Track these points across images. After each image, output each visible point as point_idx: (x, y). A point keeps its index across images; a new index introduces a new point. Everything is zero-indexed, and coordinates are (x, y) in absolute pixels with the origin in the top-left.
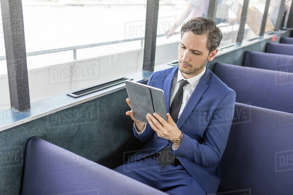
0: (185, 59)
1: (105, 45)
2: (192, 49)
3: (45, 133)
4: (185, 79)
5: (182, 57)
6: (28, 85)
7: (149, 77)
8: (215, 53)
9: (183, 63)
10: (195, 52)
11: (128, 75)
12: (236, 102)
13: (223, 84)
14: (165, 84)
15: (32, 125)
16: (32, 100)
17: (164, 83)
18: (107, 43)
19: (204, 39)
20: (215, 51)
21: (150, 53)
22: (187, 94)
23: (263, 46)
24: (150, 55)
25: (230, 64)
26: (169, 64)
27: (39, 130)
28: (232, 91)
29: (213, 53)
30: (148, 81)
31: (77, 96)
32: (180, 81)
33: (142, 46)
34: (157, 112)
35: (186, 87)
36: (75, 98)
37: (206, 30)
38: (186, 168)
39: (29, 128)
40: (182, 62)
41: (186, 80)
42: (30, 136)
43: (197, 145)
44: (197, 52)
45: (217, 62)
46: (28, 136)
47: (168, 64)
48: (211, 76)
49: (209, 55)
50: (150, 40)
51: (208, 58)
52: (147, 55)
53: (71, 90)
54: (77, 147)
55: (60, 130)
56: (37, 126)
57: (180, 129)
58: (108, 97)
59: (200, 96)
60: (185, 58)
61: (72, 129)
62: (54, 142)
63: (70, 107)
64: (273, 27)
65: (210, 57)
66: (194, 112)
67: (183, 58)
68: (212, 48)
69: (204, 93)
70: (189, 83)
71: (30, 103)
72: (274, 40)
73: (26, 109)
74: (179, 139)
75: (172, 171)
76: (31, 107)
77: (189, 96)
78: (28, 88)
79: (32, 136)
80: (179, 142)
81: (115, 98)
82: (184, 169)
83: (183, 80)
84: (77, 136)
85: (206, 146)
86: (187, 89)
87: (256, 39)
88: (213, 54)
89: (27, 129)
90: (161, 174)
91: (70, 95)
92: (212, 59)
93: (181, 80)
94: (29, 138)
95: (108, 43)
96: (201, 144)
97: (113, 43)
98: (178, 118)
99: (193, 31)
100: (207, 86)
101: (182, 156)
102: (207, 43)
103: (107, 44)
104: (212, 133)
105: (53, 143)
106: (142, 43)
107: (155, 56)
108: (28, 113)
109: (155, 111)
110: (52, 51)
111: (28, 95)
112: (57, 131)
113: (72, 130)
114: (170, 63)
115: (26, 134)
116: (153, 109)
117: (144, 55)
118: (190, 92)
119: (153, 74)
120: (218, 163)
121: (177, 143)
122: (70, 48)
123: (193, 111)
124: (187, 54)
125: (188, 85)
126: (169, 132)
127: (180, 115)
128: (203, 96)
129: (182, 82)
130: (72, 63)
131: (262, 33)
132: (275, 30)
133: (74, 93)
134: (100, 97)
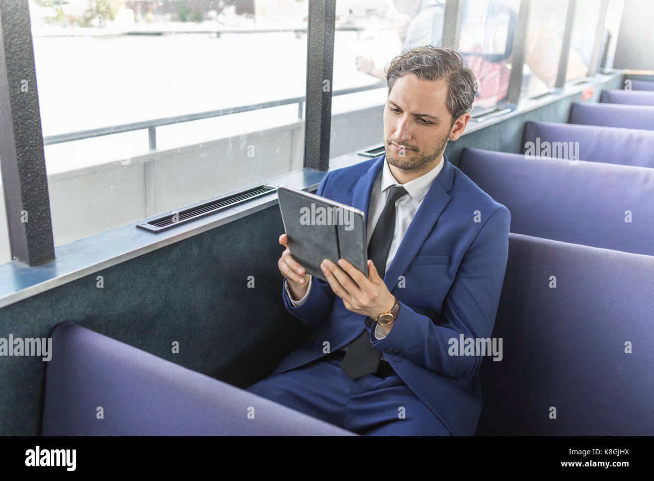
0: (401, 136)
1: (219, 115)
2: (416, 113)
3: (91, 313)
4: (399, 183)
5: (394, 131)
6: (49, 206)
7: (320, 183)
8: (463, 121)
9: (397, 144)
10: (424, 118)
11: (272, 180)
12: (510, 232)
13: (482, 194)
14: (354, 197)
15: (59, 296)
16: (59, 241)
17: (353, 195)
18: (223, 111)
19: (440, 90)
20: (464, 117)
21: (320, 129)
22: (404, 217)
23: (563, 109)
24: (319, 136)
25: (495, 150)
26: (360, 152)
27: (76, 307)
28: (502, 208)
29: (458, 122)
30: (316, 190)
31: (159, 228)
32: (387, 189)
33: (300, 116)
34: (347, 257)
35: (402, 202)
36: (156, 232)
37: (445, 70)
38: (405, 381)
39: (54, 304)
40: (394, 143)
41: (400, 185)
42: (56, 321)
43: (429, 327)
44: (426, 118)
45: (466, 146)
46: (51, 321)
47: (359, 155)
48: (455, 176)
49: (452, 125)
50: (319, 101)
51: (449, 133)
52: (313, 134)
53: (146, 216)
54: (163, 343)
55: (124, 305)
56: (70, 297)
57: (392, 293)
58: (229, 230)
59: (433, 220)
60: (402, 132)
61: (149, 302)
62: (111, 334)
63: (145, 254)
64: (585, 70)
65: (454, 132)
66: (419, 257)
67: (397, 134)
68: (458, 109)
69: (441, 214)
70: (407, 193)
71: (55, 246)
72: (587, 97)
73: (46, 261)
74: (391, 313)
75: (374, 390)
76: (56, 256)
77: (410, 221)
78: (50, 213)
79: (61, 320)
80: (390, 321)
81: (244, 232)
82: (401, 383)
83: (394, 185)
84: (162, 317)
85: (449, 329)
86: (404, 207)
87: (549, 94)
88: (460, 126)
89: (48, 305)
90: (353, 396)
91: (144, 226)
92: (457, 136)
93: (389, 187)
94: (53, 325)
95: (225, 112)
96: (438, 327)
97: (237, 110)
98: (386, 271)
99: (417, 72)
100: (448, 198)
101: (398, 352)
102: (448, 99)
103: (223, 115)
104: (462, 303)
105: (107, 334)
106: (301, 108)
107: (331, 138)
108: (50, 270)
109: (341, 255)
110: (102, 132)
111: (48, 230)
112: (115, 308)
113: (150, 304)
114: (363, 152)
115: (46, 316)
116: (337, 251)
117: (306, 134)
118: (411, 213)
119: (327, 175)
120: (477, 368)
121: (385, 322)
122: (141, 123)
123: (418, 255)
124: (404, 125)
125: (407, 197)
126: (373, 300)
127: (389, 265)
128: (439, 221)
129: (393, 192)
130: (147, 156)
131: (560, 82)
132: (588, 75)
133: (151, 223)
134: (211, 230)
